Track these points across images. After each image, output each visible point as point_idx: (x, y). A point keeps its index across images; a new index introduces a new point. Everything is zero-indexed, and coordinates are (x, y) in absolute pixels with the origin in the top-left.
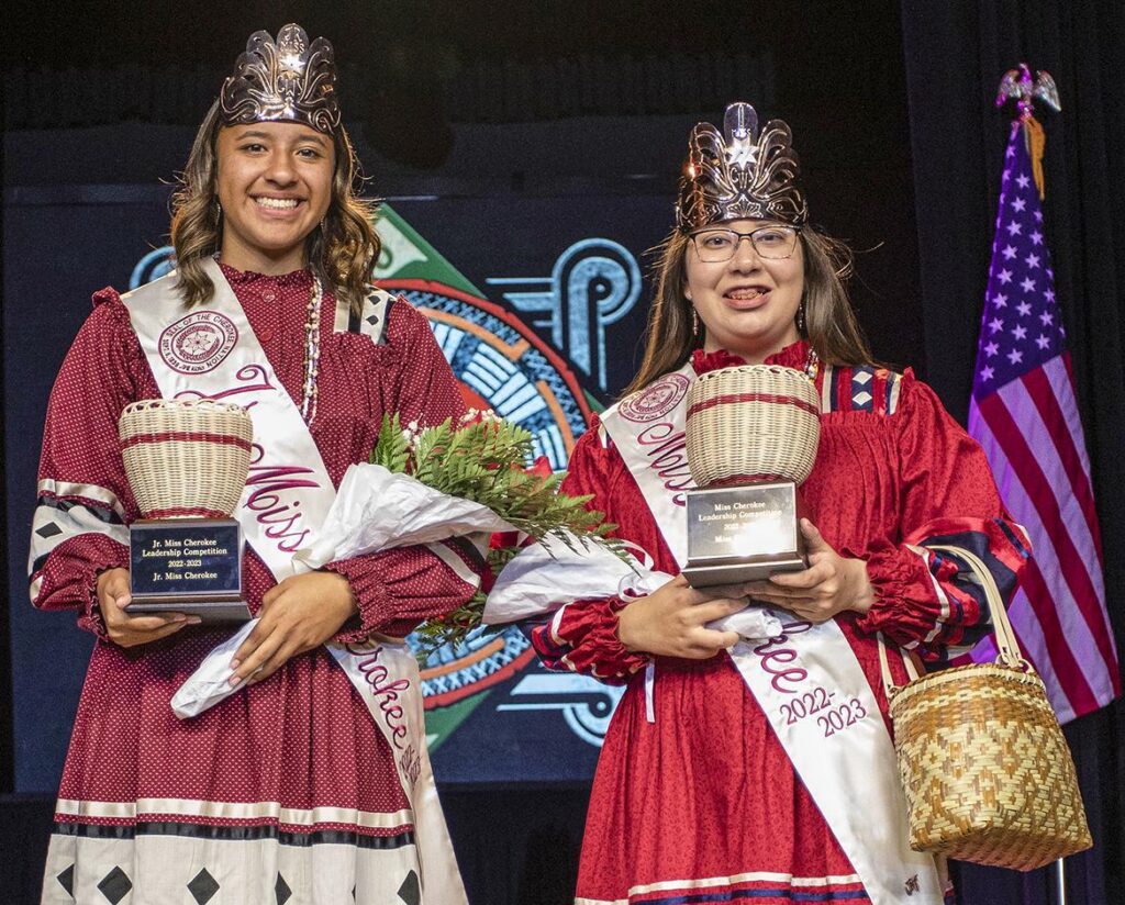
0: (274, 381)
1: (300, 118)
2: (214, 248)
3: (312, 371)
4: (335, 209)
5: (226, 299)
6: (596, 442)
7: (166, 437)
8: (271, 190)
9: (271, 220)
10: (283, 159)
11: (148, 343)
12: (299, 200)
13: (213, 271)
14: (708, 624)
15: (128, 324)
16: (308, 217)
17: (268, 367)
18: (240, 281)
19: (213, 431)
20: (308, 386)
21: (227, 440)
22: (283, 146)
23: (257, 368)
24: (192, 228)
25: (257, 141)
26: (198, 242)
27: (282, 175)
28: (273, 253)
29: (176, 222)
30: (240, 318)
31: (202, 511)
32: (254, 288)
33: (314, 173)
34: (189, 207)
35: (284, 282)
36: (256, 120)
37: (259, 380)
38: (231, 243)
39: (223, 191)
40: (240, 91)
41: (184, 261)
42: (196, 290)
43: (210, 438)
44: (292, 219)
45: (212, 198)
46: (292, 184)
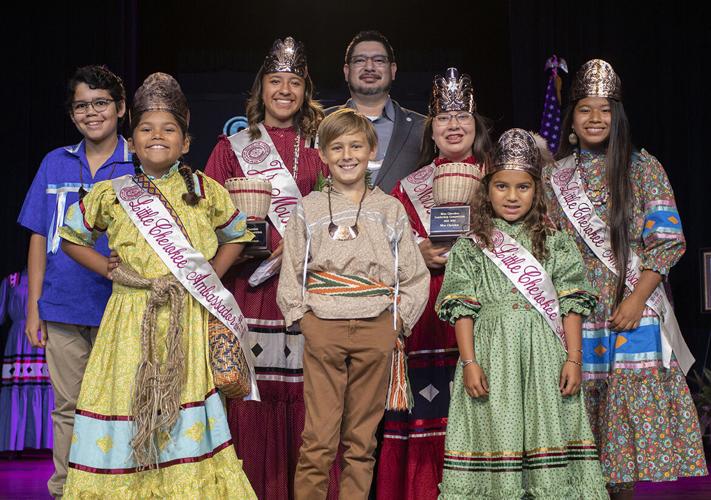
0: (283, 166)
1: (293, 71)
2: (262, 119)
3: (296, 162)
4: (305, 104)
5: (266, 137)
6: (399, 190)
7: (240, 191)
8: (282, 97)
9: (282, 108)
10: (286, 86)
11: (238, 154)
12: (292, 101)
13: (261, 128)
14: (440, 255)
15: (230, 146)
16: (295, 107)
17: (281, 161)
18: (271, 130)
19: (257, 189)
20: (295, 168)
21: (262, 192)
22: (286, 81)
23: (277, 162)
24: (253, 111)
25: (277, 79)
26: (256, 116)
27: (285, 91)
28: (283, 120)
29: (248, 109)
30: (271, 144)
31: (254, 217)
32: (276, 133)
33: (297, 91)
34: (253, 103)
35: (287, 130)
36: (277, 72)
37: (278, 166)
38: (268, 116)
39: (264, 98)
40: (271, 61)
41: (250, 123)
42: (256, 134)
43: (255, 191)
44: (289, 107)
45: (261, 100)
46: (289, 95)
